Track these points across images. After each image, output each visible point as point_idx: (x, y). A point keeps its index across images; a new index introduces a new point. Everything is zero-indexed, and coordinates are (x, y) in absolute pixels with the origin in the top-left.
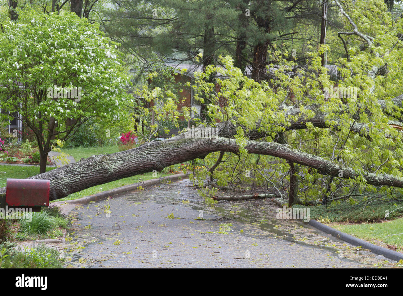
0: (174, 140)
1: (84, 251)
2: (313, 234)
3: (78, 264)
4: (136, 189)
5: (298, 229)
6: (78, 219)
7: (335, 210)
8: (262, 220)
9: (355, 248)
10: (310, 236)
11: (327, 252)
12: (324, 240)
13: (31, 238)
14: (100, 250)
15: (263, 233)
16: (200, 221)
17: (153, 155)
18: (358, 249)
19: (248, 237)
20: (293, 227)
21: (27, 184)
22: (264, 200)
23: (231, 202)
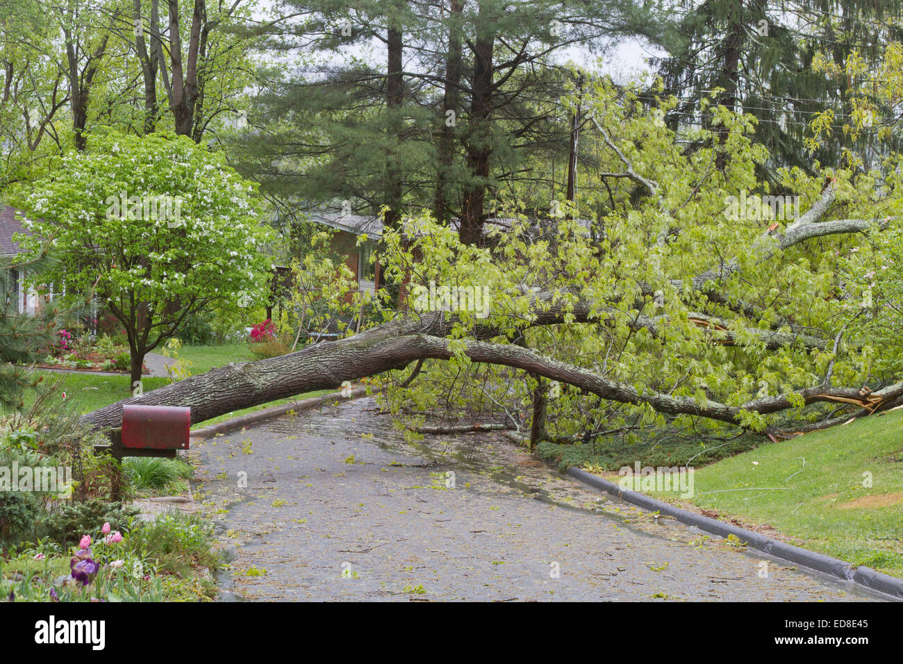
0: (356, 340)
1: (228, 516)
2: (579, 490)
3: (226, 539)
4: (285, 413)
5: (553, 482)
6: (203, 463)
7: (607, 452)
8: (494, 467)
9: (651, 514)
10: (575, 494)
11: (610, 521)
12: (598, 500)
13: (142, 494)
14: (255, 516)
15: (500, 489)
16: (397, 468)
17: (324, 363)
18: (656, 516)
19: (479, 494)
20: (543, 478)
21: (156, 413)
22: (489, 434)
23: (438, 437)
